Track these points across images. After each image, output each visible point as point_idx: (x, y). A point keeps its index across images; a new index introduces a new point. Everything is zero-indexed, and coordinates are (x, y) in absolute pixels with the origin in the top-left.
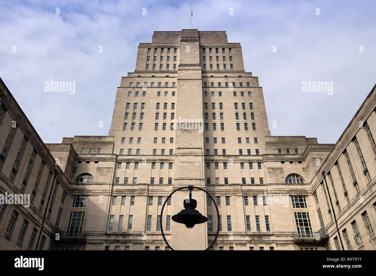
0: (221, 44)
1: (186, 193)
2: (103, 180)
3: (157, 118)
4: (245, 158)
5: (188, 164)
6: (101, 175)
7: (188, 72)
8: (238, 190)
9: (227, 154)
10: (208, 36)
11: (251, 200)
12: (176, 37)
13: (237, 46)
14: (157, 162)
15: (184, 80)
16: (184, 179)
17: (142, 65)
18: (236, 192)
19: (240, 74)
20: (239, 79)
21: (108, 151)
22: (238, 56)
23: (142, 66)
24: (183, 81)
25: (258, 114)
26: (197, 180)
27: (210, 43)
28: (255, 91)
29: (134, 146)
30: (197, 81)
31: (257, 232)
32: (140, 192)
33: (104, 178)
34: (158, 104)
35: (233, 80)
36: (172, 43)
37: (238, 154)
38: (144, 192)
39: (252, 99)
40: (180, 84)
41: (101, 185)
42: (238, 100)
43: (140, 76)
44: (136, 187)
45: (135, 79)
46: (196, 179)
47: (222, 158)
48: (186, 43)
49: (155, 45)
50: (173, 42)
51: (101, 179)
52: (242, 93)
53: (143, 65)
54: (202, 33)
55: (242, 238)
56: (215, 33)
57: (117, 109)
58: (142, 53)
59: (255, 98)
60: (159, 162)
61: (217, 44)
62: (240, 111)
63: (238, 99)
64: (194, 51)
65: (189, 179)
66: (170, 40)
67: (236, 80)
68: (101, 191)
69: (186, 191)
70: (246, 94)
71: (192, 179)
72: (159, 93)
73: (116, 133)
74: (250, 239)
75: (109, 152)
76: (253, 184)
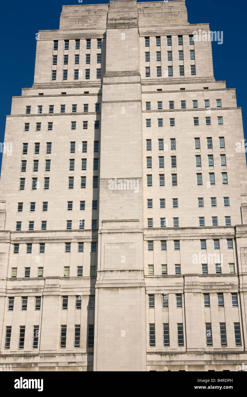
0: (176, 28)
1: (115, 292)
3: (72, 168)
4: (208, 231)
5: (118, 247)
7: (118, 88)
8: (194, 284)
9: (181, 226)
11: (214, 299)
12: (100, 15)
14: (73, 241)
15: (112, 102)
16: (112, 271)
17: (44, 73)
18: (192, 287)
19: (205, 85)
20: (203, 95)
23: (44, 75)
24: (110, 104)
25: (232, 156)
26: (132, 272)
27: (156, 26)
28: (229, 115)
29: (38, 216)
30: (132, 105)
31: (222, 348)
32: (49, 290)
34: (73, 143)
35: (193, 96)
36: (93, 29)
37: (198, 225)
38: (53, 290)
39: (223, 130)
40: (106, 110)
42: (201, 133)
43: (43, 94)
44: (41, 283)
45: (35, 100)
46: (130, 271)
47: (172, 232)
48: (116, 30)
49: (65, 33)
50: (95, 27)
52: (208, 121)
53: (46, 73)
55: (198, 358)
58: (44, 50)
59: (228, 128)
60: (76, 241)
61: (169, 28)
62: (205, 151)
63: (200, 131)
64: (130, 47)
65: (121, 271)
66: (89, 22)
67: (198, 95)
69: (115, 290)
70: (214, 122)
71: (124, 271)
72: (74, 125)
73: (9, 195)
74: (210, 359)
76: (219, 273)
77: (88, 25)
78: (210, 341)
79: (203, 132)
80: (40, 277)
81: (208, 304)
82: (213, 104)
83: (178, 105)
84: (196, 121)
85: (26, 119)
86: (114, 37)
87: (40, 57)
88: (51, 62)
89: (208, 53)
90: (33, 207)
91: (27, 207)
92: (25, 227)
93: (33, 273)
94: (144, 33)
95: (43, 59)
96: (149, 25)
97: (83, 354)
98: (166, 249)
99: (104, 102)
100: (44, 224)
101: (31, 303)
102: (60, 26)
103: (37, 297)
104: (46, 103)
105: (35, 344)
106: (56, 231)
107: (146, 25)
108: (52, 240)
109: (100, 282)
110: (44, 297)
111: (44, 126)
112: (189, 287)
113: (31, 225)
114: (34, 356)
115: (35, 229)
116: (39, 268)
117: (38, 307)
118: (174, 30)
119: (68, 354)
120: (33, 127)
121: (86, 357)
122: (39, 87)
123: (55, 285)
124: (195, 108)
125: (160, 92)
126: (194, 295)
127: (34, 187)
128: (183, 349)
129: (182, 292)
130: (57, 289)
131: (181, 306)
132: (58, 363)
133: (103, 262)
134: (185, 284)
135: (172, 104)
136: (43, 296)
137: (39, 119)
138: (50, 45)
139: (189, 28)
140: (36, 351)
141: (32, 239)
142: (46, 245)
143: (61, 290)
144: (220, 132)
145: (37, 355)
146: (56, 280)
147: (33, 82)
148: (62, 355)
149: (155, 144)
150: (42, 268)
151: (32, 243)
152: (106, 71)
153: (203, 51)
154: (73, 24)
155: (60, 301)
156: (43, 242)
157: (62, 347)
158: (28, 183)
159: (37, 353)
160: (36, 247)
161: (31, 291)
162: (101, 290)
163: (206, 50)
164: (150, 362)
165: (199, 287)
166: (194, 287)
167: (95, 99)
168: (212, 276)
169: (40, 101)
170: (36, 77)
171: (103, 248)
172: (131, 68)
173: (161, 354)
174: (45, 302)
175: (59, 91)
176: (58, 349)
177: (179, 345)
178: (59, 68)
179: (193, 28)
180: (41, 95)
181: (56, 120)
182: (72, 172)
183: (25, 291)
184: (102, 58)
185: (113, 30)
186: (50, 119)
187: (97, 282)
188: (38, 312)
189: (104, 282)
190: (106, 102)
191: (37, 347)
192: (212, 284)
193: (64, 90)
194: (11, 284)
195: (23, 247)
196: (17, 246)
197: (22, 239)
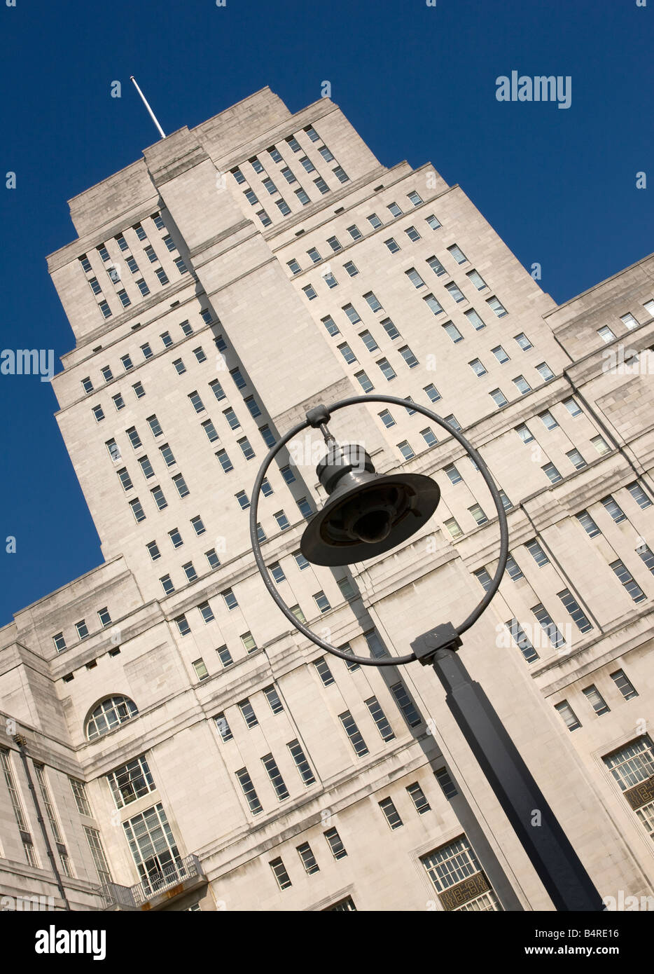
78: (636, 593)
79: (413, 255)
80: (254, 652)
81: (595, 530)
82: (405, 204)
83: (345, 239)
84: (392, 245)
85: (92, 402)
86: (176, 193)
87: (67, 295)
88: (90, 293)
89: (352, 138)
90: (176, 538)
91: (166, 545)
92: (180, 580)
93: (238, 650)
94: (227, 166)
95: (74, 295)
96: (227, 150)
97: (408, 745)
98: (461, 479)
99: (211, 294)
100: (212, 556)
101: (261, 705)
102: (79, 232)
103: (265, 690)
104: (112, 359)
105: (308, 777)
106: (240, 557)
107: (222, 153)
108: (241, 576)
109: (371, 593)
110: (279, 681)
111: (128, 394)
112: (542, 518)
113: (189, 569)
114: (316, 798)
115: (200, 574)
116: (243, 636)
117: (277, 707)
118: (274, 136)
119: (381, 760)
120: (109, 407)
121: (417, 746)
122: (90, 340)
123: (288, 649)
124: (379, 227)
125: (303, 234)
126: (560, 527)
127: (162, 503)
128: (595, 633)
129: (533, 535)
130: (296, 655)
131: (548, 561)
132: (369, 786)
134: (532, 518)
135: (333, 242)
136: (276, 681)
137: (113, 389)
138: (75, 267)
139: (298, 120)
140: (316, 787)
141: (203, 593)
142: (236, 591)
143: (305, 653)
144: (445, 240)
145: (322, 793)
146: (284, 641)
147: (75, 339)
148: (369, 767)
149: (341, 319)
150: (249, 633)
151: (207, 601)
152: (190, 248)
153: (341, 139)
154: (99, 217)
155: (314, 674)
156: (226, 587)
157: (360, 755)
158: (148, 503)
159: (321, 788)
160: (217, 604)
161: (249, 684)
162: (380, 607)
163: (345, 135)
164: (548, 690)
165: (561, 508)
166: (552, 513)
167: (196, 306)
168: (573, 477)
169: (100, 360)
170: (75, 328)
172: (232, 221)
173: (559, 663)
174: (286, 690)
175: (127, 327)
176: (358, 762)
177: (583, 631)
178: (108, 293)
179: (305, 116)
180: (98, 350)
181: (143, 375)
182: (217, 442)
183: (237, 691)
184: (174, 240)
185: (170, 183)
186: (133, 378)
187: (364, 597)
188: (282, 714)
189: (377, 589)
190: (215, 293)
191: (313, 780)
192: (580, 492)
193: (134, 322)
194: (205, 693)
195: (194, 616)
196: (181, 620)
197: (184, 603)
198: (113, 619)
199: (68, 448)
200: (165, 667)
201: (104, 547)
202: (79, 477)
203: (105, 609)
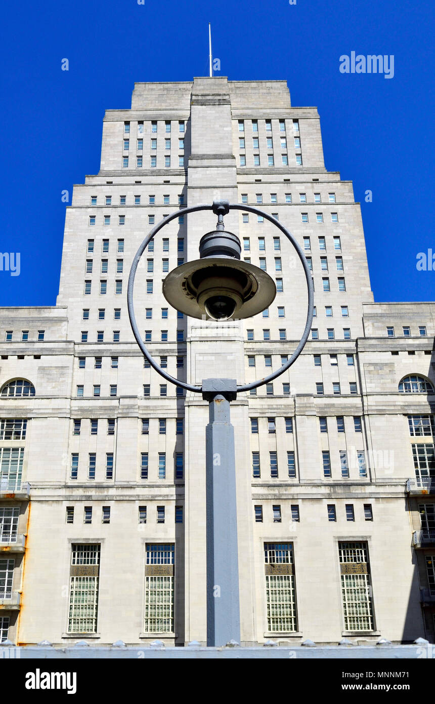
2: (53, 390)
3: (150, 270)
4: (322, 345)
5: (213, 358)
6: (47, 382)
7: (208, 172)
8: (308, 405)
9: (288, 338)
10: (250, 91)
11: (332, 423)
12: (182, 94)
13: (309, 113)
14: (153, 354)
15: (201, 188)
17: (112, 159)
18: (304, 409)
19: (315, 176)
20: (313, 187)
21: (57, 335)
22: (311, 136)
23: (113, 161)
24: (198, 190)
25: (351, 258)
27: (253, 108)
28: (346, 211)
29: (109, 325)
30: (227, 191)
31: (343, 479)
32: (125, 411)
33: (54, 386)
35: (301, 188)
36: (174, 109)
38: (131, 410)
39: (338, 228)
40: (194, 197)
41: (50, 400)
42: (312, 231)
43: (112, 183)
44: (115, 403)
45: (102, 190)
47: (278, 345)
48: (204, 107)
49: (138, 113)
50: (176, 107)
51: (49, 388)
52: (320, 217)
53: (116, 159)
54: (236, 86)
55: (315, 490)
56: (264, 86)
57: (69, 252)
58: (112, 133)
59: (345, 226)
60: (157, 354)
61: (268, 111)
62: (317, 253)
63: (310, 229)
64: (220, 126)
66: (168, 101)
67: (306, 188)
68: (50, 411)
70: (328, 218)
72: (151, 219)
73: (71, 300)
74: (329, 492)
75: (59, 337)
76: (338, 394)
77: (167, 104)
78: (328, 472)
80: (113, 396)
81: (324, 429)
82: (325, 198)
83: (282, 198)
84: (305, 217)
85: (91, 212)
86: (201, 115)
87: (108, 140)
88: (121, 147)
89: (317, 141)
90: (102, 314)
91: (94, 315)
92: (92, 337)
93: (105, 391)
94: (237, 116)
95: (111, 142)
96: (243, 106)
97: (169, 486)
98: (271, 366)
99: (190, 188)
100: (117, 334)
101: (103, 425)
102: (133, 105)
103: (109, 420)
104: (116, 193)
105: (109, 474)
106: (131, 343)
107: (239, 106)
108: (127, 354)
109: (191, 399)
110: (119, 419)
111: (115, 218)
112: (302, 409)
113: (101, 335)
114: (108, 487)
115: (105, 340)
116: (112, 386)
117: (111, 432)
118: (274, 113)
119: (150, 486)
120: (100, 219)
121: (174, 489)
122: (108, 174)
123: (133, 405)
124: (304, 202)
125: (260, 182)
126: (308, 419)
127: (103, 292)
129: (293, 415)
130: (135, 411)
131: (292, 432)
132: (138, 496)
133: (193, 376)
134: (296, 406)
135: (274, 197)
136: (117, 418)
137: (107, 211)
138: (120, 126)
139: (292, 112)
140: (111, 482)
141: (101, 351)
142: (120, 360)
143: (141, 412)
144: (335, 231)
145: (112, 487)
146: (133, 399)
147: (99, 169)
148: (144, 486)
149: (255, 244)
150: (115, 386)
151: (102, 357)
152: (192, 153)
153: (311, 138)
154: (149, 103)
155: (140, 424)
156: (116, 355)
157: (142, 478)
158: (96, 286)
159: (113, 484)
160: (107, 361)
161: (102, 412)
162: (193, 409)
163: (314, 137)
164: (256, 496)
165: (314, 409)
166: (308, 409)
167: (179, 190)
168: (329, 396)
169: (108, 190)
170: (102, 163)
171: (193, 359)
172: (224, 151)
173: (269, 486)
174: (120, 425)
175: (133, 180)
176: (140, 481)
177: (290, 476)
178: (132, 153)
179: (299, 112)
180: (109, 183)
181: (129, 214)
182: (150, 274)
183: (94, 412)
184: (185, 143)
185: (200, 107)
186: (122, 211)
187: (187, 399)
188: (112, 436)
189: (196, 398)
190: (193, 188)
191: (111, 478)
192: (329, 406)
193: (138, 179)
194: (76, 404)
195: (90, 361)
196: (82, 359)
197: (89, 351)
198: (45, 339)
199: (65, 230)
200: (61, 379)
201: (59, 298)
202: (63, 250)
203: (43, 332)
